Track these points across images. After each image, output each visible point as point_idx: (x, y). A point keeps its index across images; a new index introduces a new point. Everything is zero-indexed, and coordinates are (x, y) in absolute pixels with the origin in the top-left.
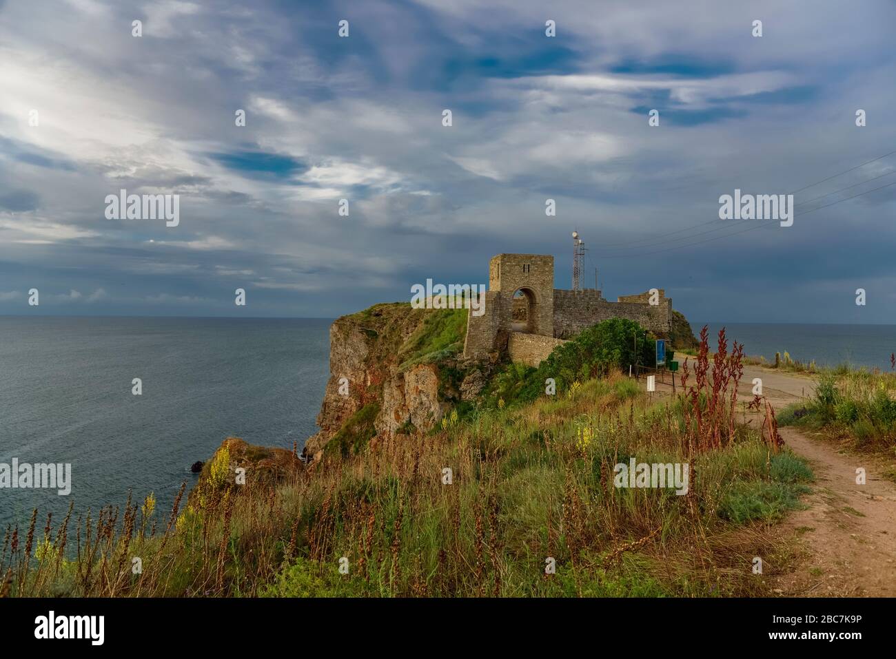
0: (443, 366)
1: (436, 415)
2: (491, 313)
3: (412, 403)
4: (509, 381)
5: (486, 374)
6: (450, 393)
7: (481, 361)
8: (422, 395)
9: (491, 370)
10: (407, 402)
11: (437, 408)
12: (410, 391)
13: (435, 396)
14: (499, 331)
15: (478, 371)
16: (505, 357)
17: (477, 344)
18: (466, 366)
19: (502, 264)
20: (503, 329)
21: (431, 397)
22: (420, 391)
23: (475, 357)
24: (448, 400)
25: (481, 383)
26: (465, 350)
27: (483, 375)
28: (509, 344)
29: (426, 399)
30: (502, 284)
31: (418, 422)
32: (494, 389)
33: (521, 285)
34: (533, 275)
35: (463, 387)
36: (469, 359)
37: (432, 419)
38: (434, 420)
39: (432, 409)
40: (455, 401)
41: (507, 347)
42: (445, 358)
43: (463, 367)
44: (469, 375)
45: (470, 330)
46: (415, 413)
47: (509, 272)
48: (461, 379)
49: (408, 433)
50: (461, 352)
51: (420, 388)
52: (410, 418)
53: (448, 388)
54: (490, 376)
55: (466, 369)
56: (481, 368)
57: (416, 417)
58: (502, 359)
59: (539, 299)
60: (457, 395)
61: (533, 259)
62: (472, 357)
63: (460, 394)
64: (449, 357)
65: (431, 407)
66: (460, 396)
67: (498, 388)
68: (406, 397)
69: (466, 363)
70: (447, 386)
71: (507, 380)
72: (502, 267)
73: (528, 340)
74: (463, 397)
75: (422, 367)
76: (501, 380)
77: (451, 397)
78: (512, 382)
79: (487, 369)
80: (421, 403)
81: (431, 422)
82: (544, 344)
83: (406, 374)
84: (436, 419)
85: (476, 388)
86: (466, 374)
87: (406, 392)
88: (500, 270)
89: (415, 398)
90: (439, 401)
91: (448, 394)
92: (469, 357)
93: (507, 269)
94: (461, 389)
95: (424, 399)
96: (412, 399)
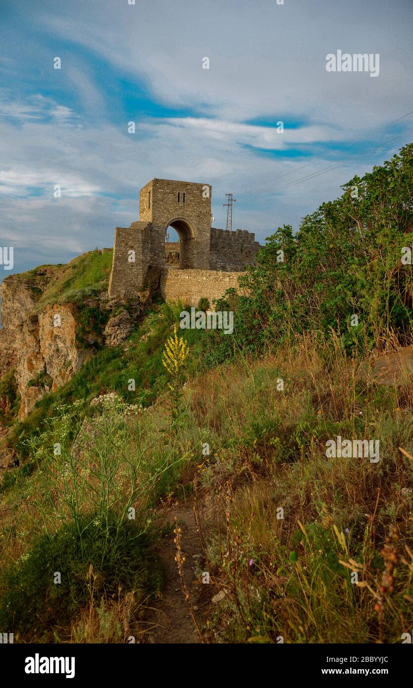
0: (84, 306)
1: (74, 364)
2: (141, 245)
3: (47, 351)
4: (163, 323)
5: (135, 315)
6: (91, 338)
7: (129, 300)
8: (58, 340)
9: (141, 311)
10: (42, 349)
11: (75, 356)
12: (44, 337)
13: (72, 342)
14: (150, 268)
15: (125, 312)
16: (157, 297)
17: (124, 281)
18: (111, 306)
19: (154, 190)
20: (154, 266)
21: (68, 344)
22: (56, 336)
23: (122, 296)
24: (89, 346)
25: (128, 326)
26: (109, 288)
27: (131, 316)
28: (162, 282)
29: (62, 345)
30: (153, 214)
31: (54, 372)
32: (144, 333)
33: (174, 217)
34: (188, 205)
35: (108, 330)
36: (115, 299)
37: (69, 369)
38: (71, 370)
39: (70, 358)
40: (97, 347)
41: (159, 286)
42: (85, 297)
43: (108, 308)
44: (115, 316)
45: (115, 264)
46: (51, 363)
47: (162, 201)
48: (104, 322)
49: (43, 386)
50: (105, 290)
51: (56, 333)
52: (45, 367)
53: (89, 332)
54: (140, 318)
55: (111, 310)
56: (130, 309)
57: (52, 366)
58: (153, 298)
59: (194, 233)
60: (100, 340)
61: (189, 187)
62: (118, 296)
63: (104, 339)
64: (90, 295)
65: (68, 355)
66: (104, 342)
67: (149, 330)
68: (41, 343)
69: (110, 303)
70: (87, 329)
71: (159, 322)
72: (154, 194)
73: (184, 276)
74: (107, 342)
75: (57, 308)
76: (153, 322)
77: (92, 342)
78: (166, 324)
79: (136, 311)
80: (58, 350)
81: (68, 373)
82: (205, 278)
83: (40, 317)
84: (74, 369)
85: (122, 333)
86: (111, 315)
87: (40, 337)
88: (151, 198)
89: (50, 345)
90: (78, 348)
91: (89, 339)
92: (115, 296)
93: (160, 196)
94: (104, 333)
95: (61, 345)
96: (47, 345)
